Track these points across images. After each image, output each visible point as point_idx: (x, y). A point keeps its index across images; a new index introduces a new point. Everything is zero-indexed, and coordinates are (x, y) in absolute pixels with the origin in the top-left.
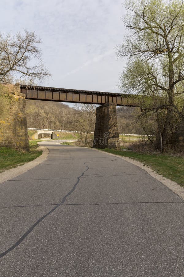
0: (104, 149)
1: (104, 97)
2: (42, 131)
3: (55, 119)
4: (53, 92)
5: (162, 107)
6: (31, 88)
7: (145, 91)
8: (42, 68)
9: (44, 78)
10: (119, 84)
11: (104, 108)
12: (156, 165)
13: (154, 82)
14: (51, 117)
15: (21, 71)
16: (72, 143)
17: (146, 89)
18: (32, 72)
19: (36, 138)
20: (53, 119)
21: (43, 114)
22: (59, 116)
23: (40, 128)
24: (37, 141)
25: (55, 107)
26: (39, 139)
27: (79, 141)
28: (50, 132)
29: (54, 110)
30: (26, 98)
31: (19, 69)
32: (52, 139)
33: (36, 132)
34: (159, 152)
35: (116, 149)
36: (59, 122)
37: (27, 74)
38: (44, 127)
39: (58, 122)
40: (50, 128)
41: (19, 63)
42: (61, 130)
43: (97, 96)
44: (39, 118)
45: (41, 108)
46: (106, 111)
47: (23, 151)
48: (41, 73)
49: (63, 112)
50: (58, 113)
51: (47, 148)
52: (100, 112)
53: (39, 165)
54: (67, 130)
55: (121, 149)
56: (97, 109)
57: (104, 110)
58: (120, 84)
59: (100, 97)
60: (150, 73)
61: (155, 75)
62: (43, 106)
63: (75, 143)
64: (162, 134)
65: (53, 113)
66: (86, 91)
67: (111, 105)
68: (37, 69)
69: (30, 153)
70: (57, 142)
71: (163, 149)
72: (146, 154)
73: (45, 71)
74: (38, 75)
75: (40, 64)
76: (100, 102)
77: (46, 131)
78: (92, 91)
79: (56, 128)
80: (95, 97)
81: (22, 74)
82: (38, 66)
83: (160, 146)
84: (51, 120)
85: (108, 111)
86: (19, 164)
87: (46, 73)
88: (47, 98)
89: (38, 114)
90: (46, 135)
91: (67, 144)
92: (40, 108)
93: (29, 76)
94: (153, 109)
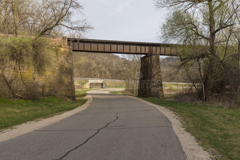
0: (147, 98)
1: (147, 48)
2: (93, 80)
3: (105, 69)
4: (98, 44)
5: (203, 56)
6: (75, 41)
7: (185, 41)
8: (85, 22)
9: (87, 31)
10: (158, 35)
11: (147, 58)
12: (190, 116)
13: (195, 32)
14: (102, 67)
15: (66, 25)
16: (119, 91)
17: (187, 38)
18: (76, 26)
19: (87, 87)
20: (103, 69)
21: (95, 65)
22: (109, 66)
23: (92, 77)
24: (88, 90)
25: (106, 58)
26: (90, 88)
27: (126, 90)
28: (100, 81)
29: (104, 61)
30: (73, 51)
31: (63, 24)
32: (102, 87)
33: (88, 81)
34: (201, 102)
35: (159, 98)
36: (110, 72)
37: (71, 28)
38: (95, 76)
39: (108, 72)
40: (101, 77)
41: (64, 18)
42: (112, 79)
43: (140, 46)
44: (91, 68)
45: (93, 59)
46: (149, 61)
47: (69, 100)
48: (84, 27)
49: (113, 62)
50: (108, 63)
51: (93, 97)
52: (144, 61)
53: (75, 114)
54: (116, 79)
55: (164, 98)
56: (142, 59)
57: (147, 60)
58: (160, 34)
59: (143, 47)
60: (191, 22)
61: (196, 24)
62: (95, 57)
63: (122, 92)
64: (204, 83)
65: (104, 64)
66: (129, 42)
67: (154, 55)
68: (80, 23)
69: (75, 102)
70: (106, 91)
71: (206, 99)
72: (187, 104)
73: (88, 25)
74: (82, 29)
75: (84, 19)
76: (144, 52)
77: (97, 81)
78: (136, 42)
79: (106, 77)
80: (139, 47)
81: (67, 28)
82: (81, 20)
83: (203, 95)
84: (102, 70)
85: (151, 61)
86: (58, 113)
87: (89, 27)
88: (92, 50)
89: (89, 65)
90: (97, 84)
91: (114, 93)
92: (91, 59)
93: (73, 29)
94: (194, 58)
